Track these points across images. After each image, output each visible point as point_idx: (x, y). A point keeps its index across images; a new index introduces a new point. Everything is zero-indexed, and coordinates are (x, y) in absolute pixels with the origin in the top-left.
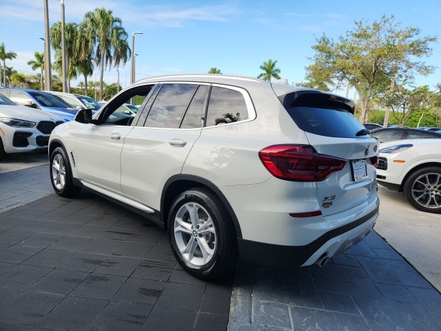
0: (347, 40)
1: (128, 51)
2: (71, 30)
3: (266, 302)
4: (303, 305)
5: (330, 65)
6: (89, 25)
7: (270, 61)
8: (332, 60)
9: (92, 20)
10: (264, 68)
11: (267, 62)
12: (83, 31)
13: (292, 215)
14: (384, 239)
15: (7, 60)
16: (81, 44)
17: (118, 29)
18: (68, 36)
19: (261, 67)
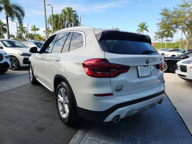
0: (177, 9)
1: (79, 23)
2: (57, 17)
3: (91, 138)
4: (109, 142)
5: (169, 21)
6: (63, 14)
7: (143, 23)
8: (170, 19)
9: (64, 12)
10: (140, 26)
11: (142, 23)
12: (61, 17)
13: (95, 95)
14: (176, 109)
15: (36, 31)
16: (60, 22)
17: (75, 15)
18: (55, 20)
19: (139, 26)
